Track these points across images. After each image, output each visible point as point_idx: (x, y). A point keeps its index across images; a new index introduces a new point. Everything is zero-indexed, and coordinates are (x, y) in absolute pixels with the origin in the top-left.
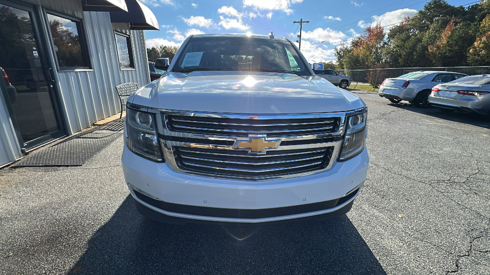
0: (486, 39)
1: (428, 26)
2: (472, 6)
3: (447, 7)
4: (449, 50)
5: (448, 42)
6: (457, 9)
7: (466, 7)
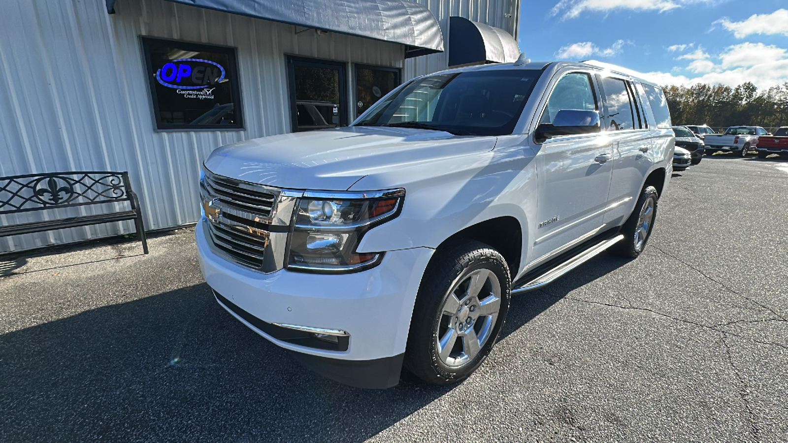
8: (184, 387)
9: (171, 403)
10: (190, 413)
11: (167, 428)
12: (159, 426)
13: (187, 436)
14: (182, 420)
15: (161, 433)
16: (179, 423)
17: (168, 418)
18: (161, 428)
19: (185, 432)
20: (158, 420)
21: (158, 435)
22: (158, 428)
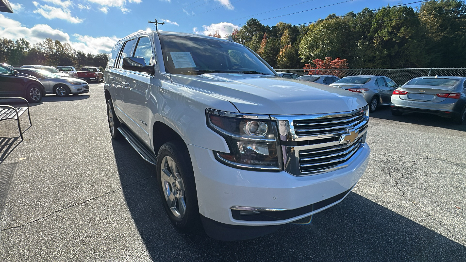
0: (285, 50)
1: (251, 38)
2: (274, 27)
3: (260, 25)
4: (267, 57)
5: (265, 51)
6: (266, 28)
7: (270, 26)
8: (366, 257)
9: (381, 258)
10: (380, 245)
11: (395, 251)
12: (397, 256)
13: (392, 240)
14: (386, 246)
15: (400, 253)
16: (388, 247)
17: (390, 254)
18: (398, 255)
19: (390, 242)
20: (395, 259)
21: (402, 253)
22: (399, 256)
